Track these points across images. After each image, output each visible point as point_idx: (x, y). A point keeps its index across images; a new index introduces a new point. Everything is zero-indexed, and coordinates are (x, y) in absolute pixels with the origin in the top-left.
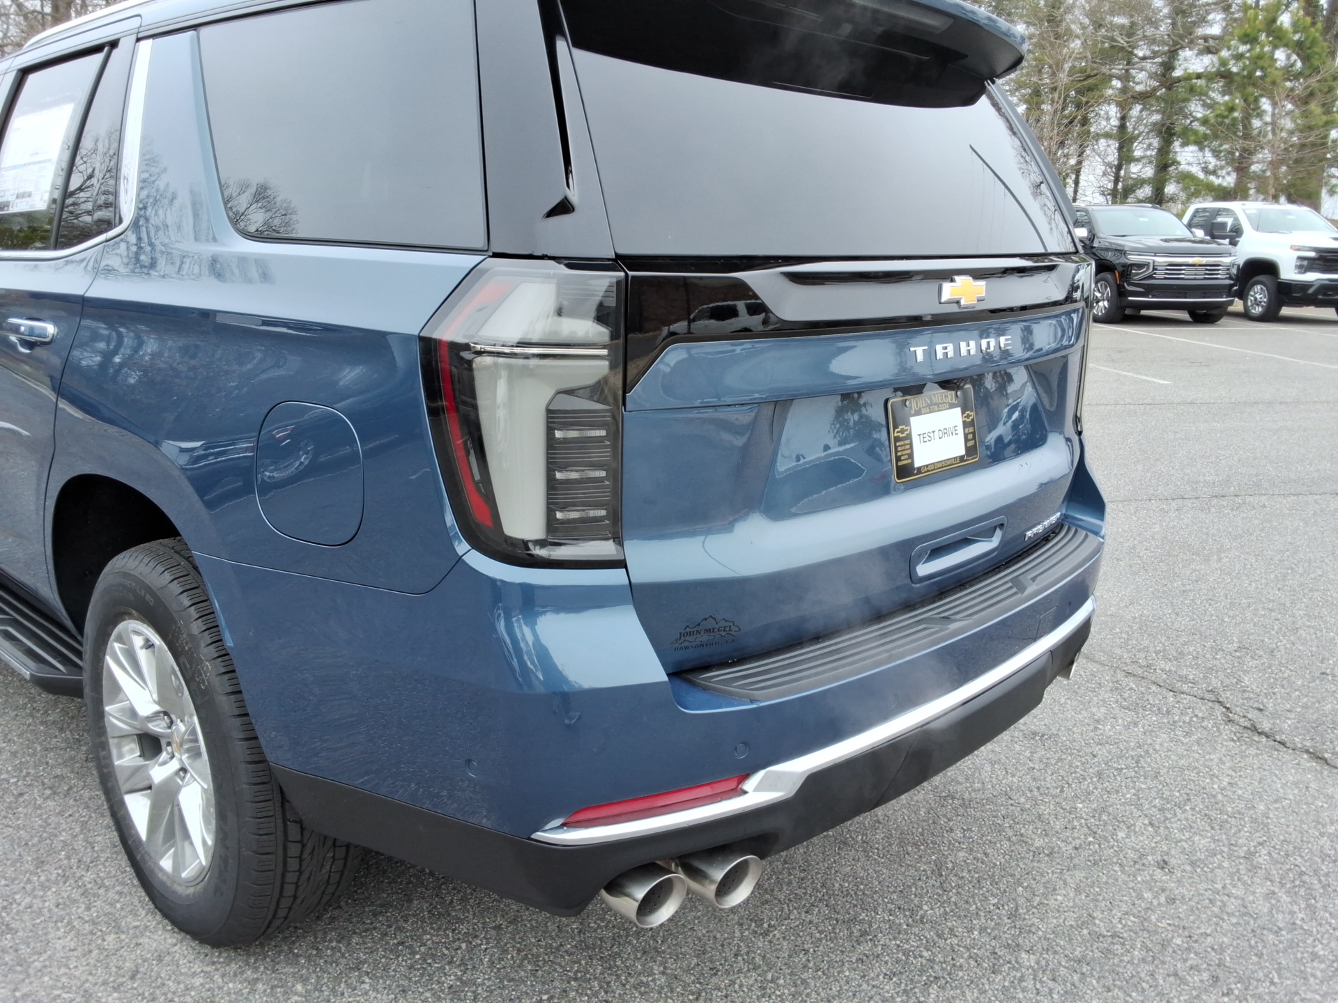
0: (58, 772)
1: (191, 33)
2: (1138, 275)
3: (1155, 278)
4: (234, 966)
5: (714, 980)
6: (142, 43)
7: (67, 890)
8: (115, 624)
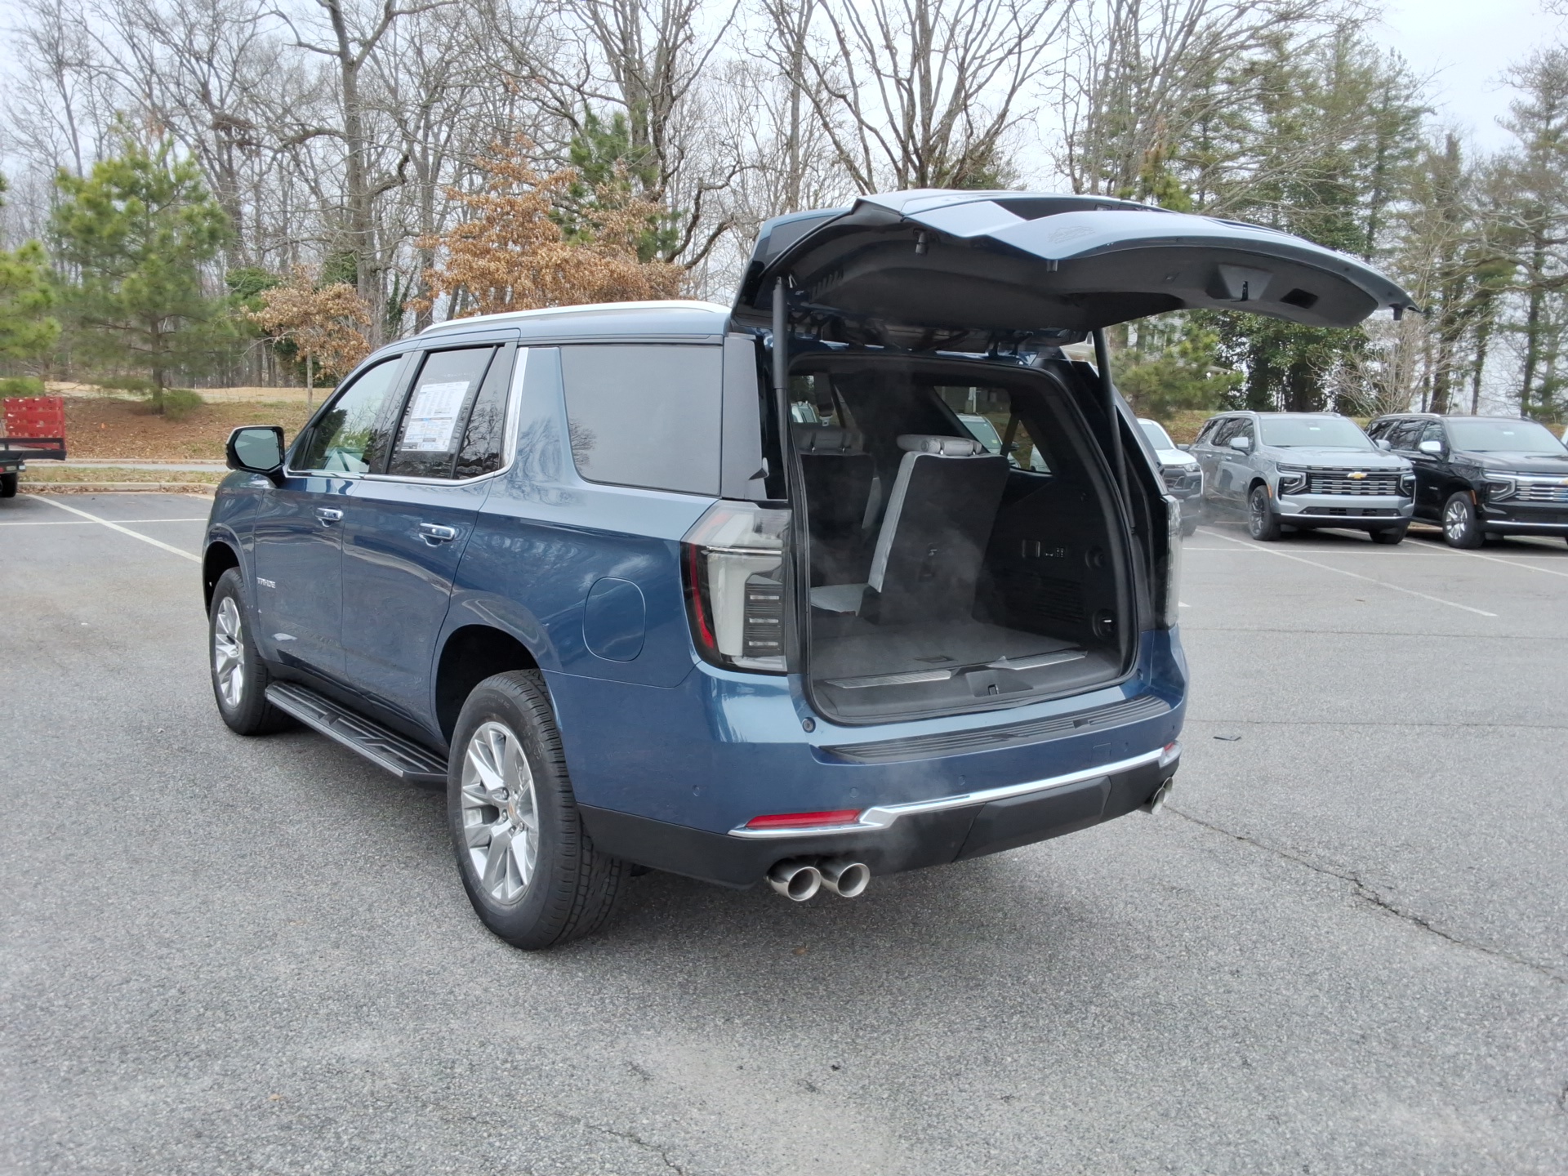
0: (408, 854)
1: (556, 348)
2: (1497, 495)
3: (1518, 500)
4: (538, 961)
5: (861, 997)
6: (521, 349)
7: (424, 917)
8: (478, 726)
